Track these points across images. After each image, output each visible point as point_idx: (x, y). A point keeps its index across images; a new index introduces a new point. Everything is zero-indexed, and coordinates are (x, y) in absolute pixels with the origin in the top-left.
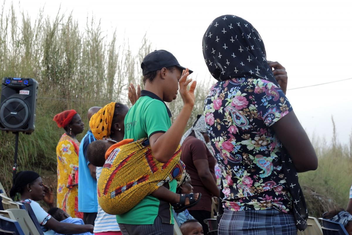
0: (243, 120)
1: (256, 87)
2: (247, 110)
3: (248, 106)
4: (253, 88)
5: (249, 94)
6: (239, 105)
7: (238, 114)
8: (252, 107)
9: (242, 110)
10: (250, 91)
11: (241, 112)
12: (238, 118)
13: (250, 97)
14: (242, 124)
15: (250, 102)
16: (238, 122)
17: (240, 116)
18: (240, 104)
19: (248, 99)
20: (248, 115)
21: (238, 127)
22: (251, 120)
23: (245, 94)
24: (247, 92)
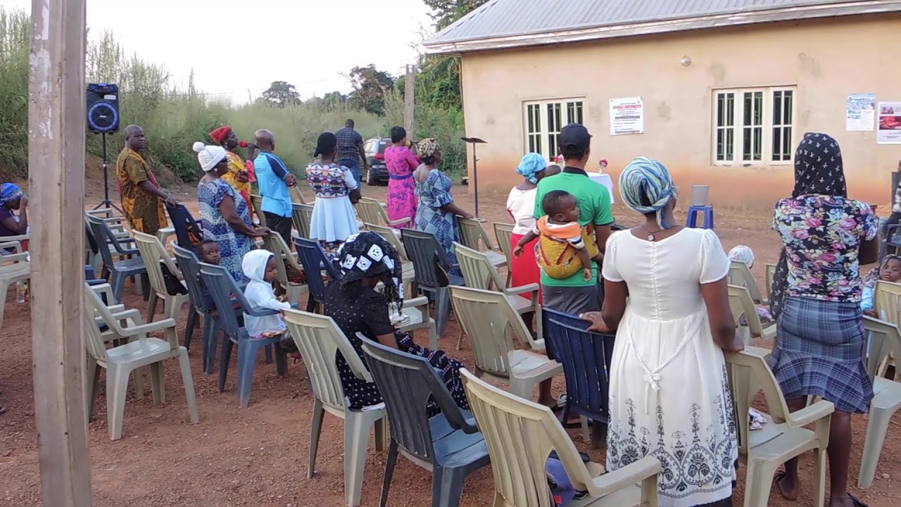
0: (851, 238)
1: (861, 210)
2: (855, 230)
3: (856, 226)
4: (858, 210)
5: (856, 216)
6: (847, 226)
7: (846, 233)
8: (859, 227)
9: (851, 230)
10: (856, 213)
11: (849, 232)
12: (846, 236)
13: (858, 219)
14: (850, 241)
15: (858, 223)
16: (846, 240)
17: (849, 235)
18: (849, 225)
19: (856, 221)
20: (856, 234)
21: (845, 244)
22: (858, 238)
23: (852, 216)
24: (854, 214)
